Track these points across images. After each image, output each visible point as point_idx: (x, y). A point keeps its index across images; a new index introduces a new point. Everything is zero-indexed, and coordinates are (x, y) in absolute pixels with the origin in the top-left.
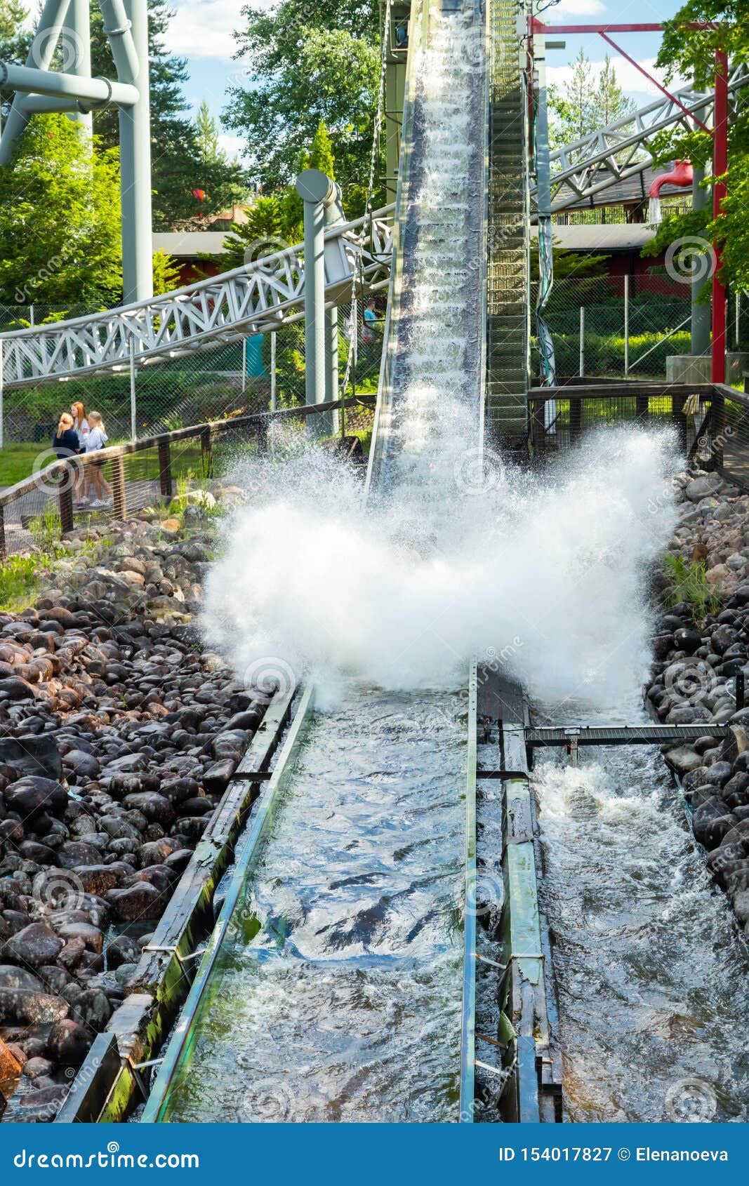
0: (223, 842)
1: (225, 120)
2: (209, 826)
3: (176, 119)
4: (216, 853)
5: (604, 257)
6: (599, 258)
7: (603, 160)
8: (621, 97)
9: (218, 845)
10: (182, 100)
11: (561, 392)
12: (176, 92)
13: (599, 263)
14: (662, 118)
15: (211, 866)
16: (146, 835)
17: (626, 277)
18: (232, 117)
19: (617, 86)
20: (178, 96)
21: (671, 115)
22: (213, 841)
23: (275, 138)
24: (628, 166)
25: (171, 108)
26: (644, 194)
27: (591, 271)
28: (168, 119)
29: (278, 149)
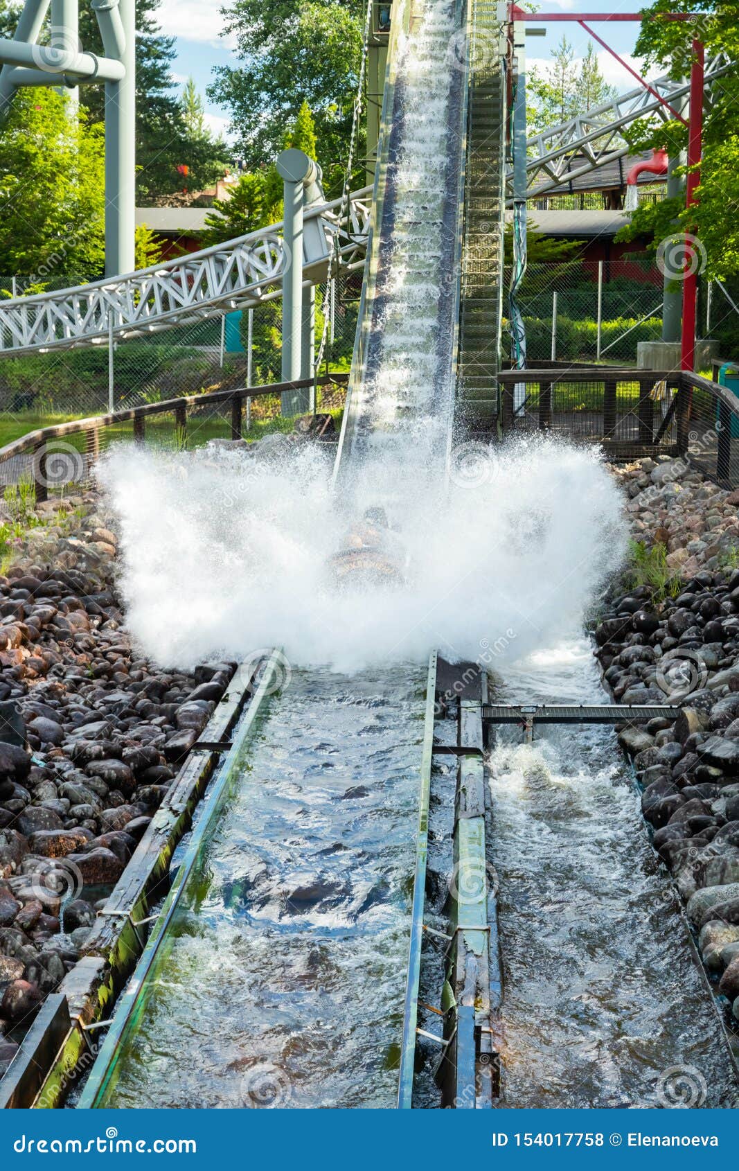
0: (181, 811)
1: (211, 92)
2: (168, 794)
3: (163, 96)
4: (174, 821)
5: (581, 242)
6: (575, 243)
7: (579, 147)
8: (603, 85)
9: (175, 813)
10: (169, 77)
11: (531, 375)
12: (164, 69)
13: (575, 248)
14: (640, 106)
15: (168, 833)
16: (106, 801)
17: (600, 263)
18: (218, 91)
19: (599, 73)
20: (166, 73)
21: (648, 104)
22: (171, 809)
23: (260, 115)
24: (605, 153)
25: (158, 85)
26: (622, 181)
27: (567, 256)
28: (155, 95)
29: (263, 126)
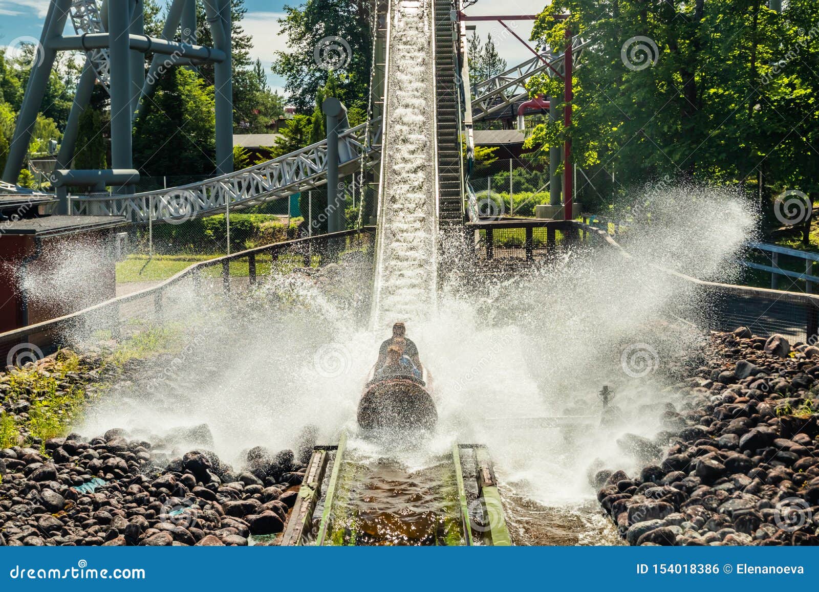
0: (315, 487)
1: (274, 69)
2: (305, 477)
3: (245, 70)
4: (312, 493)
5: (495, 148)
6: (492, 149)
7: (499, 93)
8: (497, 58)
9: (312, 488)
10: (248, 59)
11: (482, 225)
12: (246, 53)
13: (492, 152)
14: (532, 69)
15: (309, 500)
16: (267, 484)
17: (511, 160)
18: (278, 68)
19: (495, 52)
20: (248, 56)
21: (538, 67)
22: (309, 486)
23: (302, 80)
24: (514, 96)
25: (242, 63)
26: (513, 112)
27: (488, 156)
28: (240, 70)
29: (305, 86)
